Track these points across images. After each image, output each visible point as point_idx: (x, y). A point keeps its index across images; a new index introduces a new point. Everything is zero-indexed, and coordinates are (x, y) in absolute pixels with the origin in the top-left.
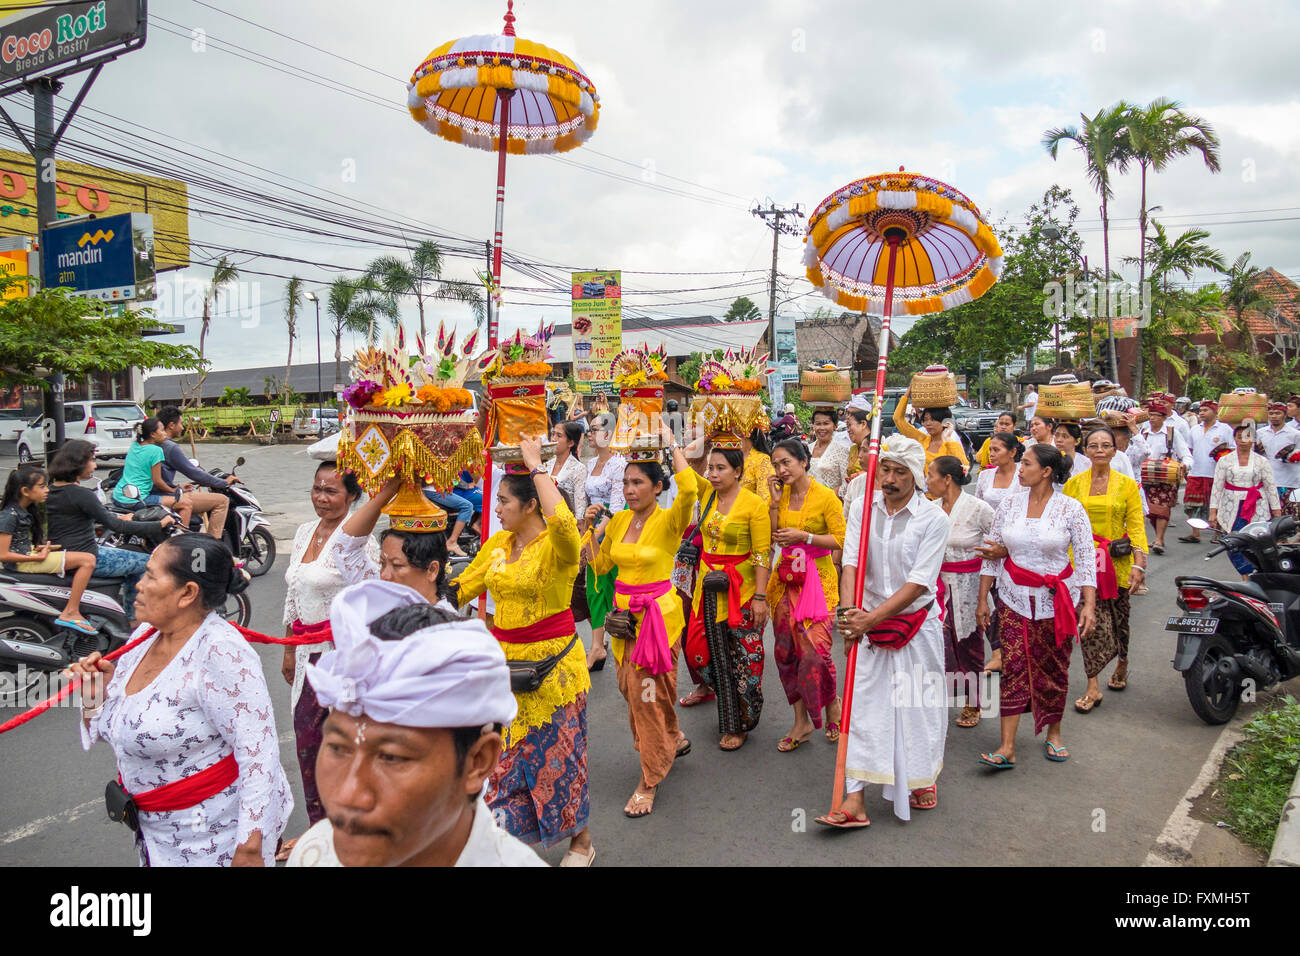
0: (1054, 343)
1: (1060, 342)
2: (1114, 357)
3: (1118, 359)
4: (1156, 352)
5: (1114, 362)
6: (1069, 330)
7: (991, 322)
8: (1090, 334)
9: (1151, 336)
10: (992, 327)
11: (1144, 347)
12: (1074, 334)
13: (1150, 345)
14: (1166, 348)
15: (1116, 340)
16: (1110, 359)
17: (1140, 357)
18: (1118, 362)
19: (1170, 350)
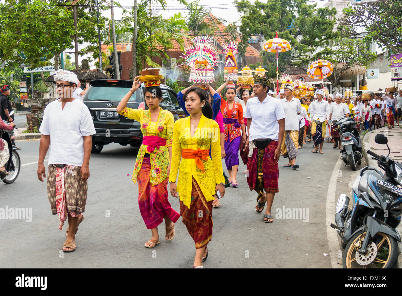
0: (74, 50)
1: (79, 50)
2: (118, 66)
3: (120, 66)
4: (145, 60)
5: (118, 70)
6: (86, 40)
7: (26, 31)
8: (100, 44)
9: (142, 48)
10: (27, 35)
11: (138, 55)
12: (89, 44)
13: (141, 55)
14: (151, 57)
15: (119, 53)
16: (115, 66)
17: (135, 64)
18: (120, 70)
19: (154, 59)
